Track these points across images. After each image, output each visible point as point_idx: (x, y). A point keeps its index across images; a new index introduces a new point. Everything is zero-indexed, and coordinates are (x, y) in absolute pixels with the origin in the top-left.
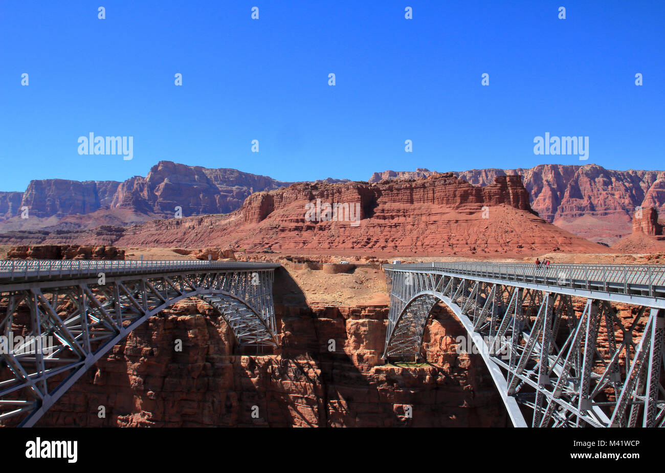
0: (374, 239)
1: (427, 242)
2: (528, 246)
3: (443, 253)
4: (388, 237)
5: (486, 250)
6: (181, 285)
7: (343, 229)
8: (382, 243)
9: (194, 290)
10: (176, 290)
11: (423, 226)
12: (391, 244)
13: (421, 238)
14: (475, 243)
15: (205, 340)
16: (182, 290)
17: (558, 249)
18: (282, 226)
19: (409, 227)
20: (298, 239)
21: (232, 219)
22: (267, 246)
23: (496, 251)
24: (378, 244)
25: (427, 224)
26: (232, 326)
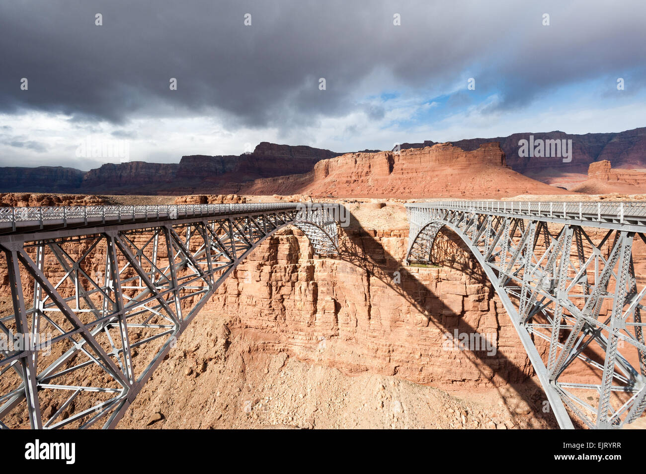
0: (396, 188)
1: (431, 189)
2: (503, 190)
3: (442, 197)
4: (406, 186)
5: (473, 193)
6: (285, 217)
7: (376, 182)
8: (401, 190)
9: (292, 220)
10: (282, 221)
11: (429, 178)
12: (407, 191)
13: (428, 186)
14: (465, 189)
15: (295, 250)
16: (285, 220)
17: (527, 192)
18: (338, 180)
19: (420, 180)
20: (348, 187)
21: (307, 177)
22: (329, 193)
23: (480, 194)
24: (399, 191)
25: (432, 177)
26: (312, 242)
